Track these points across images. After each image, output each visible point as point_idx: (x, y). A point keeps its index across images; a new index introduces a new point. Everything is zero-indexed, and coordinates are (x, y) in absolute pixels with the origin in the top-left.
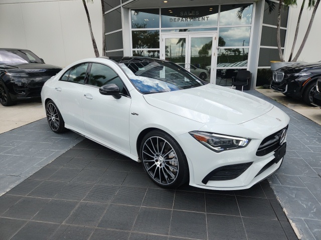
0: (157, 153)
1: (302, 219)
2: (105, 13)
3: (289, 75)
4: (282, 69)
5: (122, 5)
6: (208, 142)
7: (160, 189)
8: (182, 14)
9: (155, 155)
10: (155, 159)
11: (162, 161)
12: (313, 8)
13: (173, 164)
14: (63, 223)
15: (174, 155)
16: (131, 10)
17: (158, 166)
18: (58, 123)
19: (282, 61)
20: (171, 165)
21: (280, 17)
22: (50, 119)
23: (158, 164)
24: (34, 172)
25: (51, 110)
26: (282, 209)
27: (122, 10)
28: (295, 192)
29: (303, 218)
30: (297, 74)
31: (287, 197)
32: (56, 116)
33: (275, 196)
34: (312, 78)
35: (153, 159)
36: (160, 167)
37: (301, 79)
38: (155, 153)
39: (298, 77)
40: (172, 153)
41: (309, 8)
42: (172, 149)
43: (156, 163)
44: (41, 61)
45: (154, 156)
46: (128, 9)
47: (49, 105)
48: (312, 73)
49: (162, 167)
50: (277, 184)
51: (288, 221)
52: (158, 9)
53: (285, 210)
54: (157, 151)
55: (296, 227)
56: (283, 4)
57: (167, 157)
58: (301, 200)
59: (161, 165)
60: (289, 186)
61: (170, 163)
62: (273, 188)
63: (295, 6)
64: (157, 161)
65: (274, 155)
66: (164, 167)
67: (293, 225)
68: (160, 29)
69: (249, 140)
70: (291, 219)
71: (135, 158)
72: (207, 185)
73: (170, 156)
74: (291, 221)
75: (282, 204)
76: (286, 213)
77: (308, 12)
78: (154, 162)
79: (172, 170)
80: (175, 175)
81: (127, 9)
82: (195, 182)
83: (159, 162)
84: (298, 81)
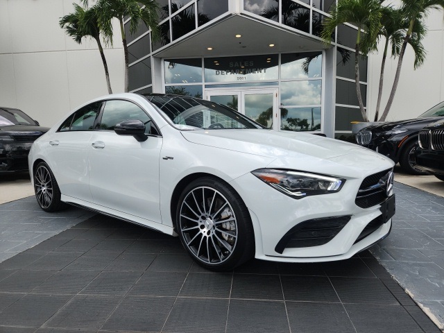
0: (202, 214)
1: (437, 302)
2: (130, 65)
3: (378, 135)
4: (368, 129)
5: (152, 53)
6: (282, 183)
7: (209, 273)
8: (231, 65)
9: (200, 217)
10: (200, 224)
11: (211, 226)
12: (398, 57)
13: (228, 228)
14: (42, 327)
15: (229, 214)
16: (165, 60)
17: (205, 234)
18: (51, 195)
19: (366, 121)
20: (225, 230)
21: (357, 65)
22: (39, 190)
23: (204, 232)
24: (3, 260)
25: (42, 176)
26: (404, 290)
27: (152, 60)
28: (418, 268)
29: (439, 301)
30: (388, 133)
31: (407, 275)
32: (49, 185)
33: (389, 275)
34: (409, 136)
35: (197, 224)
36: (208, 236)
37: (394, 139)
38: (200, 214)
39: (391, 136)
40: (226, 210)
41: (393, 56)
42: (225, 202)
43: (202, 231)
44: (34, 123)
45: (198, 219)
46: (161, 58)
47: (39, 170)
48: (409, 130)
49: (211, 235)
50: (388, 259)
51: (417, 305)
52: (201, 59)
53: (407, 291)
54: (203, 211)
55: (432, 312)
56: (360, 53)
57: (219, 217)
58: (429, 278)
59: (209, 233)
60: (406, 262)
61: (224, 226)
62: (384, 264)
63: (375, 52)
64: (203, 227)
65: (381, 209)
66: (213, 236)
67: (426, 310)
68: (203, 84)
69: (343, 181)
70: (421, 303)
71: (168, 229)
72: (283, 254)
73: (224, 215)
74: (421, 306)
75: (402, 284)
76: (412, 295)
77: (392, 61)
78: (198, 230)
79: (226, 238)
80: (232, 245)
81: (159, 59)
82: (264, 251)
83: (206, 228)
84: (392, 141)
